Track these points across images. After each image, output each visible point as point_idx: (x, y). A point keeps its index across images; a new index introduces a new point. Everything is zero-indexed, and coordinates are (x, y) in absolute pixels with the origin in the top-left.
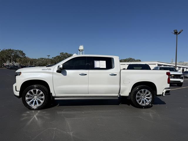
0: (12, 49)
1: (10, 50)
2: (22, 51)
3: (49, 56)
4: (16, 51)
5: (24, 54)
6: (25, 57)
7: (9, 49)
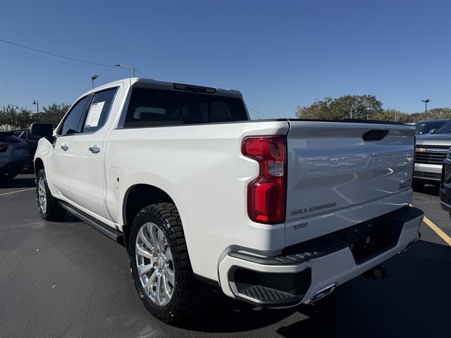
0: (352, 95)
1: (348, 97)
2: (373, 97)
3: (427, 101)
4: (361, 97)
5: (378, 104)
6: (381, 110)
7: (347, 95)
